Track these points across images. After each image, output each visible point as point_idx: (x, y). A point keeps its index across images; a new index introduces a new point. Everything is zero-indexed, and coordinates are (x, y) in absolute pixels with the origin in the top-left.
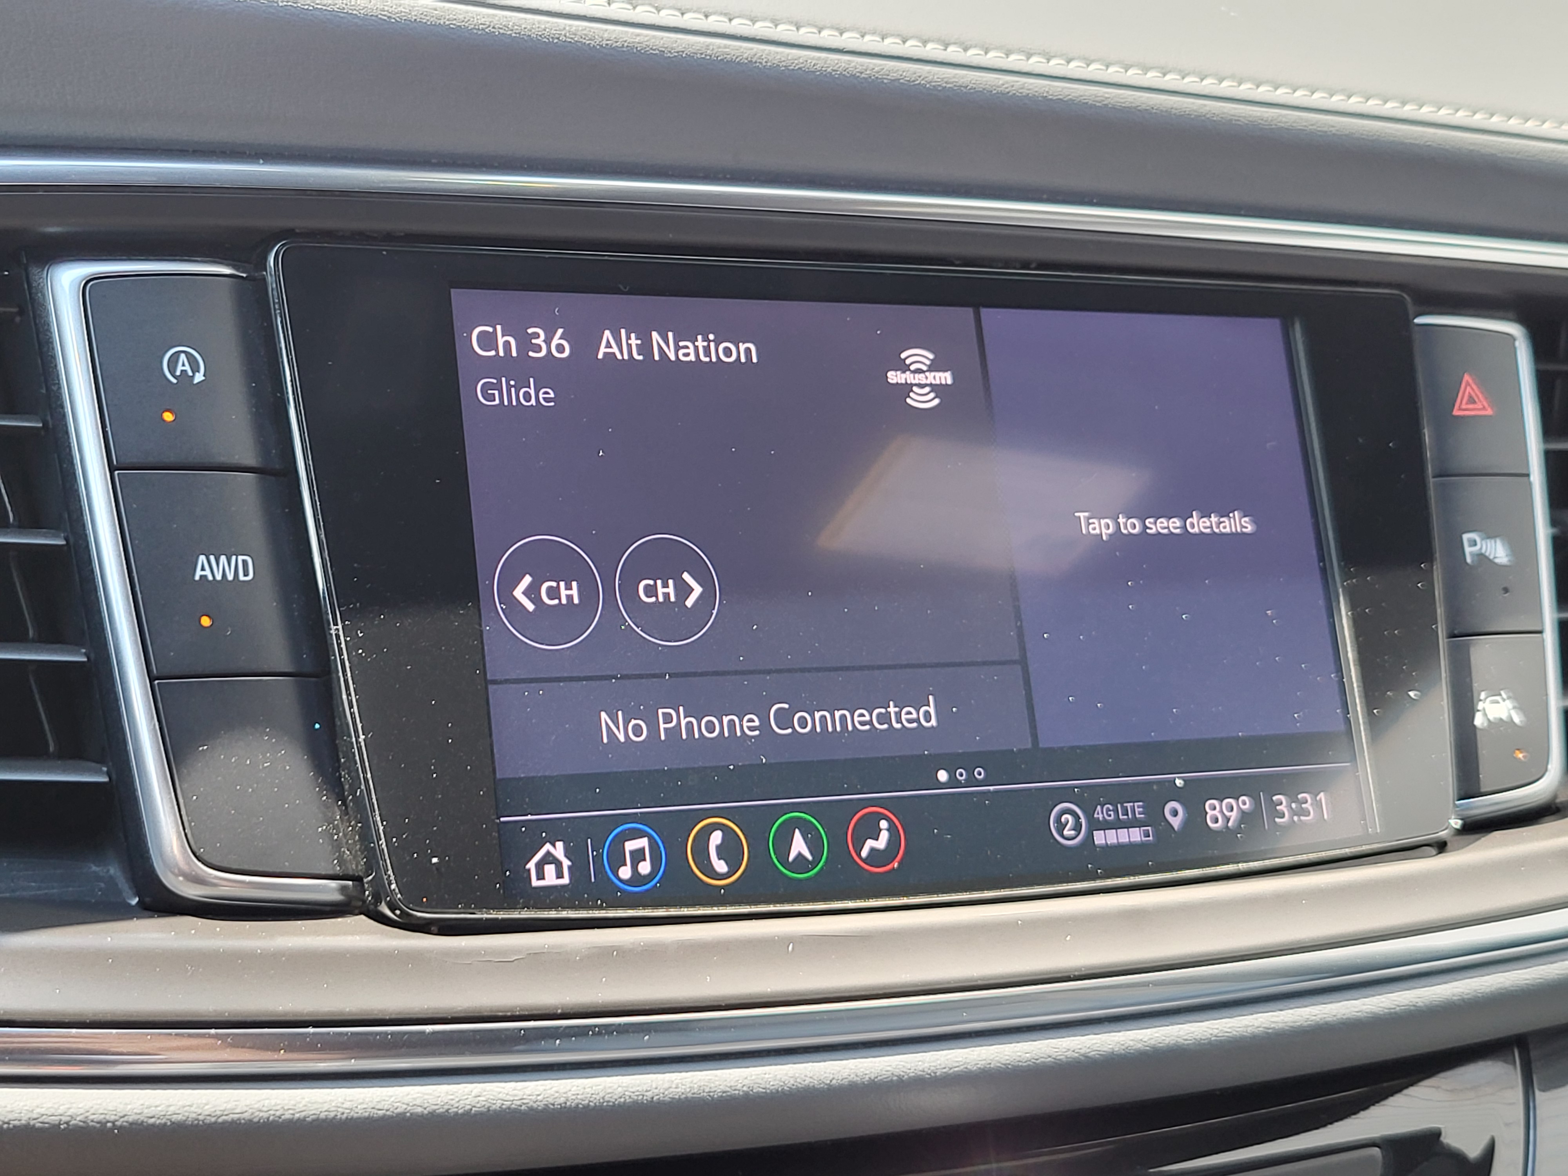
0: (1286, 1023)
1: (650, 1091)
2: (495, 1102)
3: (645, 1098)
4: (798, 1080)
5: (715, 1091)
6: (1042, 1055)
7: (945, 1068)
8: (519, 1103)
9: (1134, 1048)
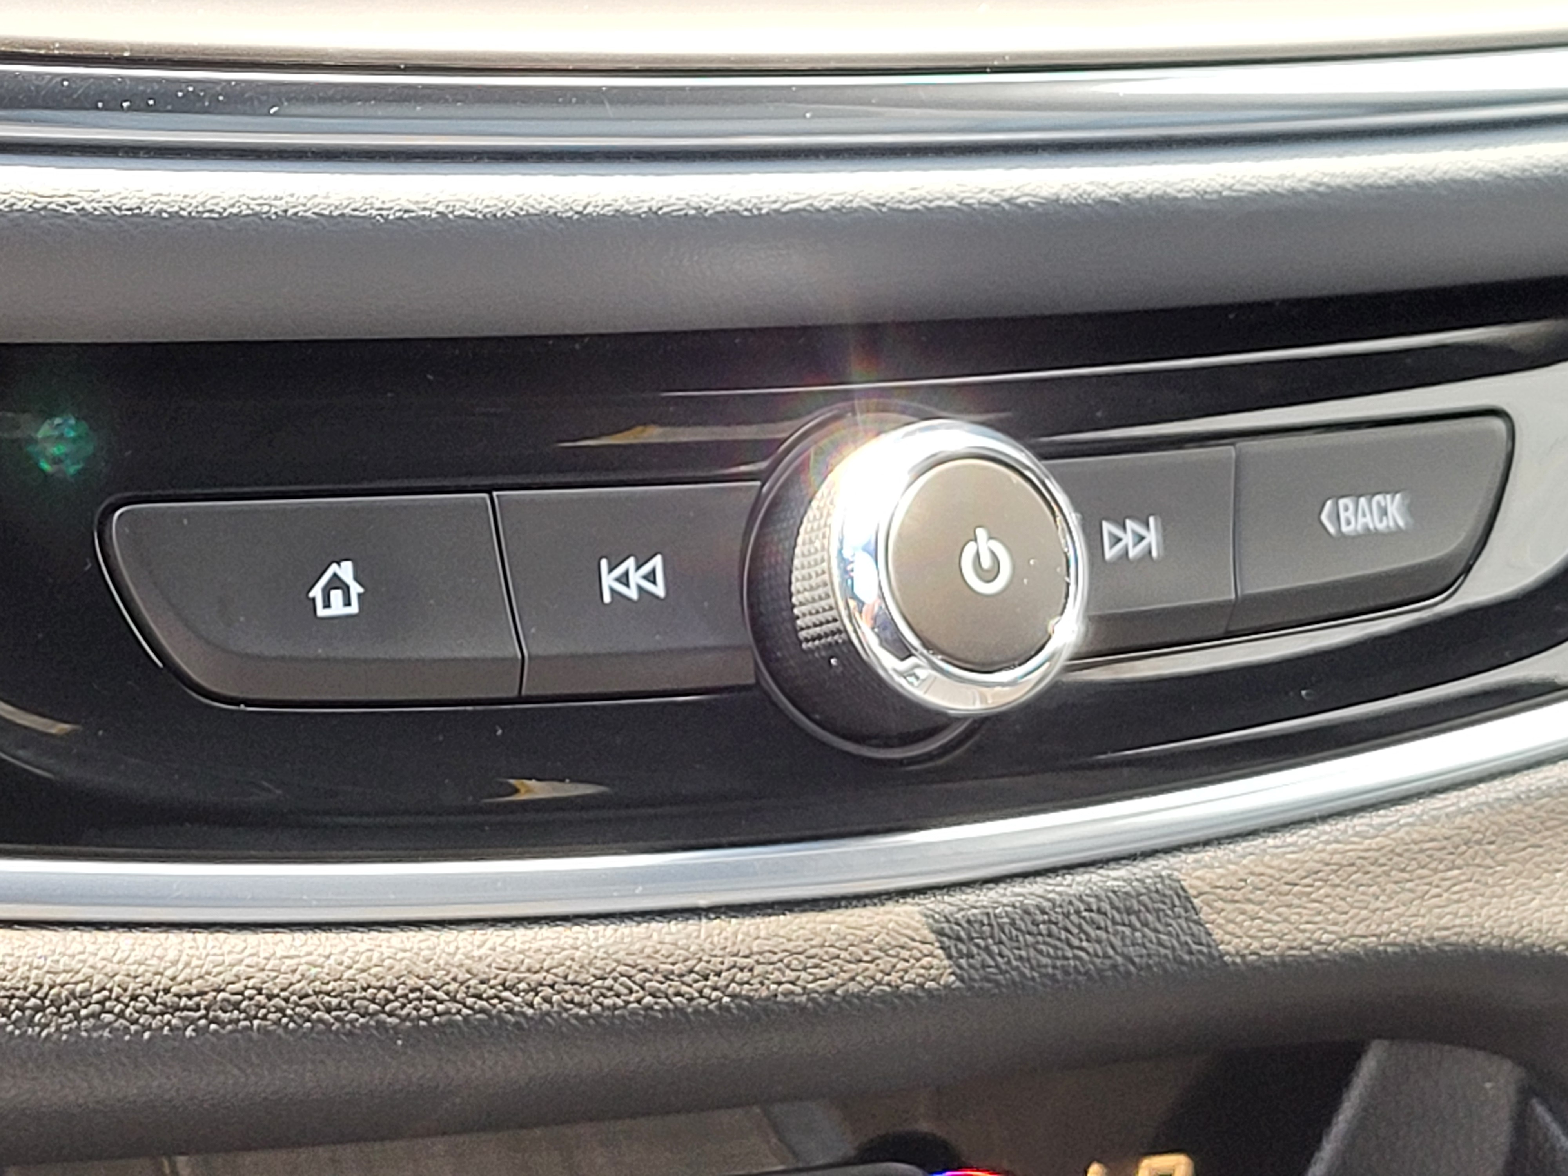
0: (1349, 177)
1: (281, 199)
2: (22, 196)
3: (273, 210)
4: (531, 201)
5: (391, 209)
6: (938, 195)
7: (775, 202)
8: (62, 201)
9: (1093, 196)
